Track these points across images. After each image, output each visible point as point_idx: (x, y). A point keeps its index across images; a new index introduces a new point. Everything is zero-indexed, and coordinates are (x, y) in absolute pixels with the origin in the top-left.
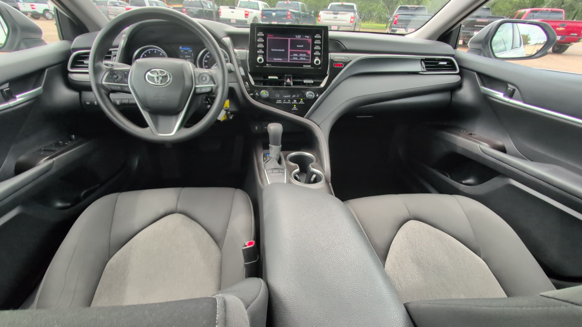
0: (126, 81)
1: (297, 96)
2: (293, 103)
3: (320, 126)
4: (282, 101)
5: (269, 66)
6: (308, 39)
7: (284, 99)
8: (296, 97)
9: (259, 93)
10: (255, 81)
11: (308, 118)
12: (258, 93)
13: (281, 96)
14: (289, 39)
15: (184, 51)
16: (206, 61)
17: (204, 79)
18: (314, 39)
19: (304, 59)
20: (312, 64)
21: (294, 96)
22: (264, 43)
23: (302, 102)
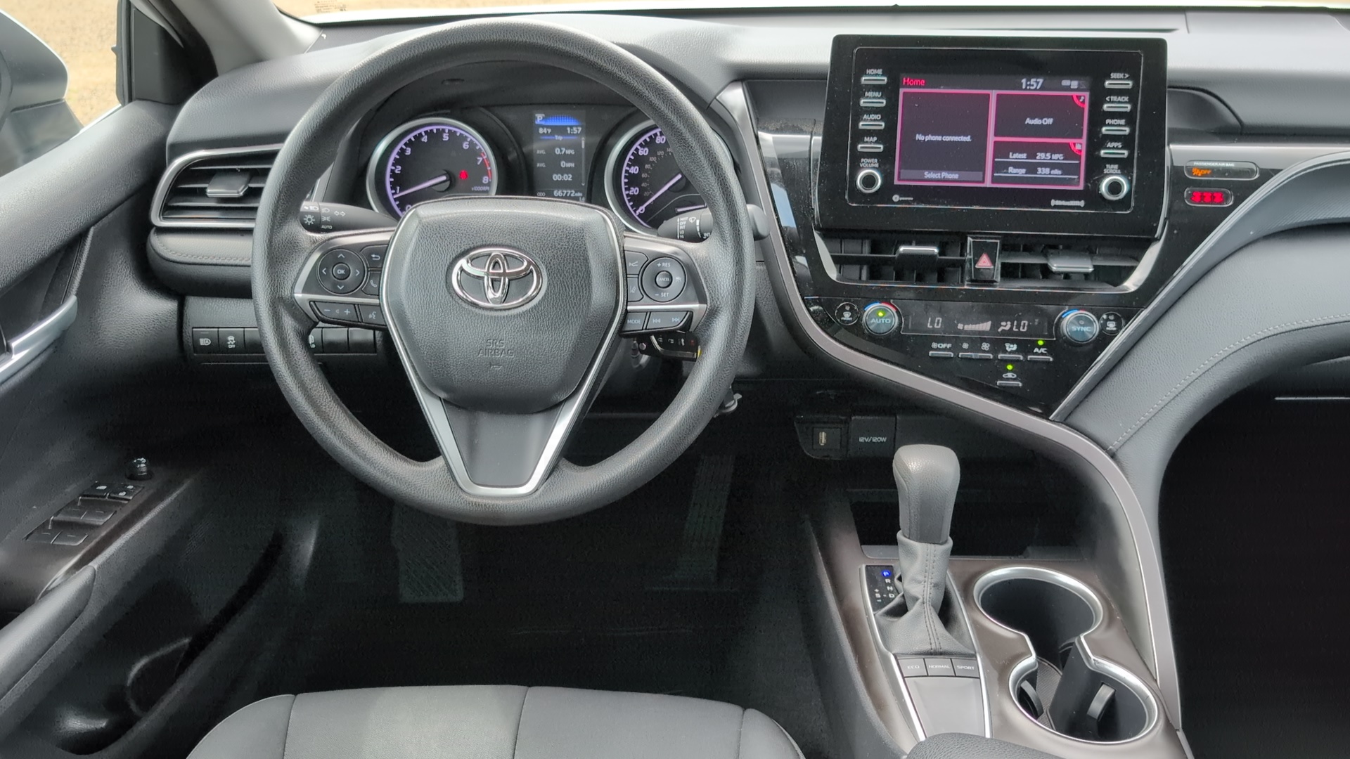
0: (375, 286)
1: (1018, 327)
2: (1000, 356)
3: (1120, 455)
4: (956, 347)
5: (900, 202)
6: (1075, 94)
7: (965, 340)
8: (1015, 329)
9: (857, 314)
10: (838, 260)
11: (1065, 421)
12: (852, 310)
13: (949, 324)
14: (994, 94)
15: (550, 131)
16: (634, 170)
17: (661, 280)
18: (1099, 95)
19: (1057, 173)
20: (1091, 196)
21: (1006, 326)
22: (888, 113)
23: (1040, 354)
